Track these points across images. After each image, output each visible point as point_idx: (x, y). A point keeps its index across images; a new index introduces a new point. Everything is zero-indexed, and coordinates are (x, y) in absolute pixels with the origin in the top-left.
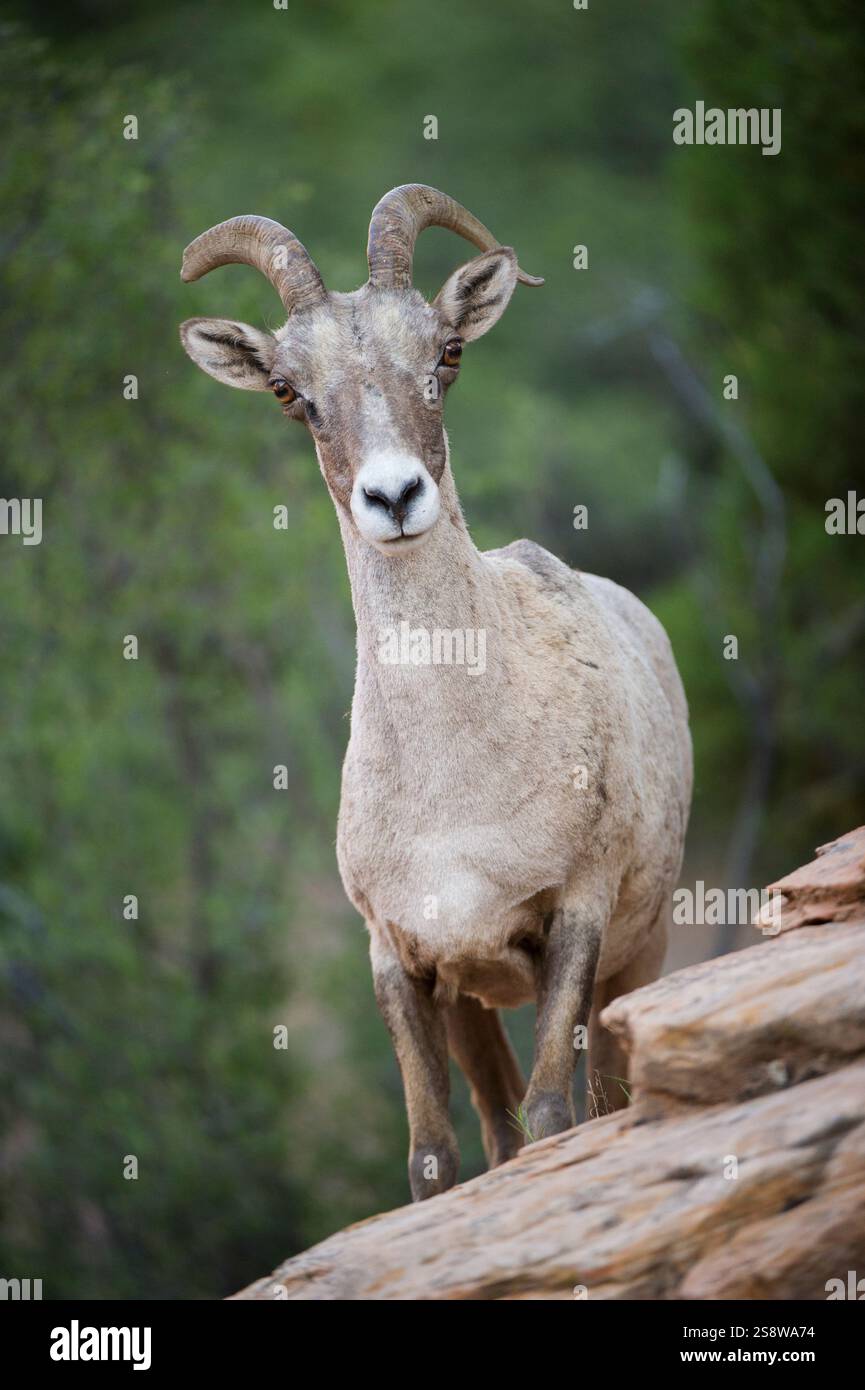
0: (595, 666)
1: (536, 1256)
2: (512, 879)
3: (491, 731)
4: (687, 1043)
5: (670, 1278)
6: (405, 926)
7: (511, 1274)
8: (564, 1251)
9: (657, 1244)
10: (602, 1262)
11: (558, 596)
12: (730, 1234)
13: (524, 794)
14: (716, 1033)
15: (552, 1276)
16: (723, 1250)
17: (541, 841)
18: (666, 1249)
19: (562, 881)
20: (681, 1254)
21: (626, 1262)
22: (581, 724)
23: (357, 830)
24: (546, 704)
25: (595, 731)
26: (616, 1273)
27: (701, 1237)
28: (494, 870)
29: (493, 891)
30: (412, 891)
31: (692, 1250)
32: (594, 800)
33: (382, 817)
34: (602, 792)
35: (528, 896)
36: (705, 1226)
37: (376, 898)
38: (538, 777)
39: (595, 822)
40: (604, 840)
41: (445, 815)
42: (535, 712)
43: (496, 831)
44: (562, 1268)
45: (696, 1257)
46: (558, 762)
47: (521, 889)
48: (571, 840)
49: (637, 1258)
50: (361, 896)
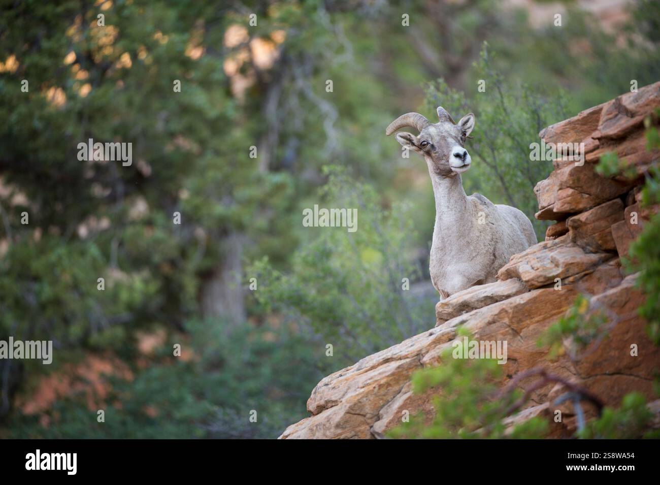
0: (493, 224)
1: (395, 353)
2: (471, 277)
3: (467, 239)
4: (446, 307)
5: (421, 357)
6: (446, 290)
7: (389, 357)
8: (401, 352)
9: (418, 349)
10: (406, 353)
11: (485, 206)
12: (435, 346)
13: (474, 255)
14: (452, 304)
15: (397, 357)
16: (433, 350)
17: (479, 267)
18: (421, 350)
19: (484, 278)
20: (423, 352)
21: (412, 353)
22: (489, 238)
23: (434, 266)
24: (481, 232)
25: (492, 240)
26: (409, 356)
27: (429, 347)
28: (466, 274)
29: (466, 280)
30: (447, 281)
31: (427, 350)
32: (492, 257)
33: (441, 262)
34: (494, 255)
35: (475, 282)
36: (429, 345)
37: (439, 284)
38: (477, 251)
39: (493, 263)
40: (496, 269)
41: (455, 260)
42: (478, 234)
43: (466, 264)
44: (400, 355)
45: (427, 352)
46: (483, 247)
47: (473, 279)
48: (486, 268)
49: (414, 352)
50: (435, 284)
